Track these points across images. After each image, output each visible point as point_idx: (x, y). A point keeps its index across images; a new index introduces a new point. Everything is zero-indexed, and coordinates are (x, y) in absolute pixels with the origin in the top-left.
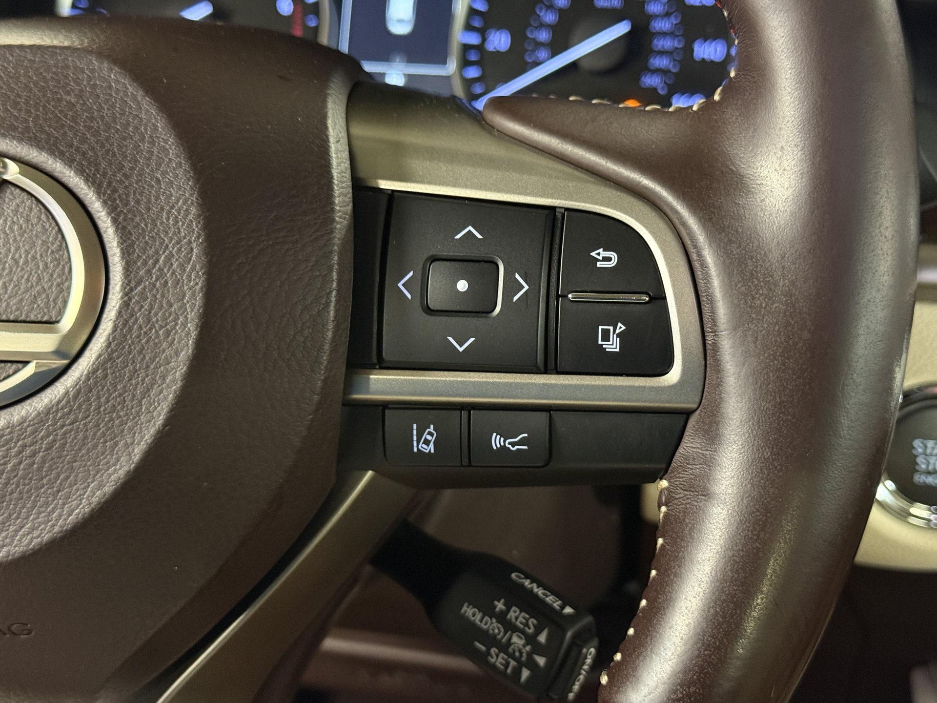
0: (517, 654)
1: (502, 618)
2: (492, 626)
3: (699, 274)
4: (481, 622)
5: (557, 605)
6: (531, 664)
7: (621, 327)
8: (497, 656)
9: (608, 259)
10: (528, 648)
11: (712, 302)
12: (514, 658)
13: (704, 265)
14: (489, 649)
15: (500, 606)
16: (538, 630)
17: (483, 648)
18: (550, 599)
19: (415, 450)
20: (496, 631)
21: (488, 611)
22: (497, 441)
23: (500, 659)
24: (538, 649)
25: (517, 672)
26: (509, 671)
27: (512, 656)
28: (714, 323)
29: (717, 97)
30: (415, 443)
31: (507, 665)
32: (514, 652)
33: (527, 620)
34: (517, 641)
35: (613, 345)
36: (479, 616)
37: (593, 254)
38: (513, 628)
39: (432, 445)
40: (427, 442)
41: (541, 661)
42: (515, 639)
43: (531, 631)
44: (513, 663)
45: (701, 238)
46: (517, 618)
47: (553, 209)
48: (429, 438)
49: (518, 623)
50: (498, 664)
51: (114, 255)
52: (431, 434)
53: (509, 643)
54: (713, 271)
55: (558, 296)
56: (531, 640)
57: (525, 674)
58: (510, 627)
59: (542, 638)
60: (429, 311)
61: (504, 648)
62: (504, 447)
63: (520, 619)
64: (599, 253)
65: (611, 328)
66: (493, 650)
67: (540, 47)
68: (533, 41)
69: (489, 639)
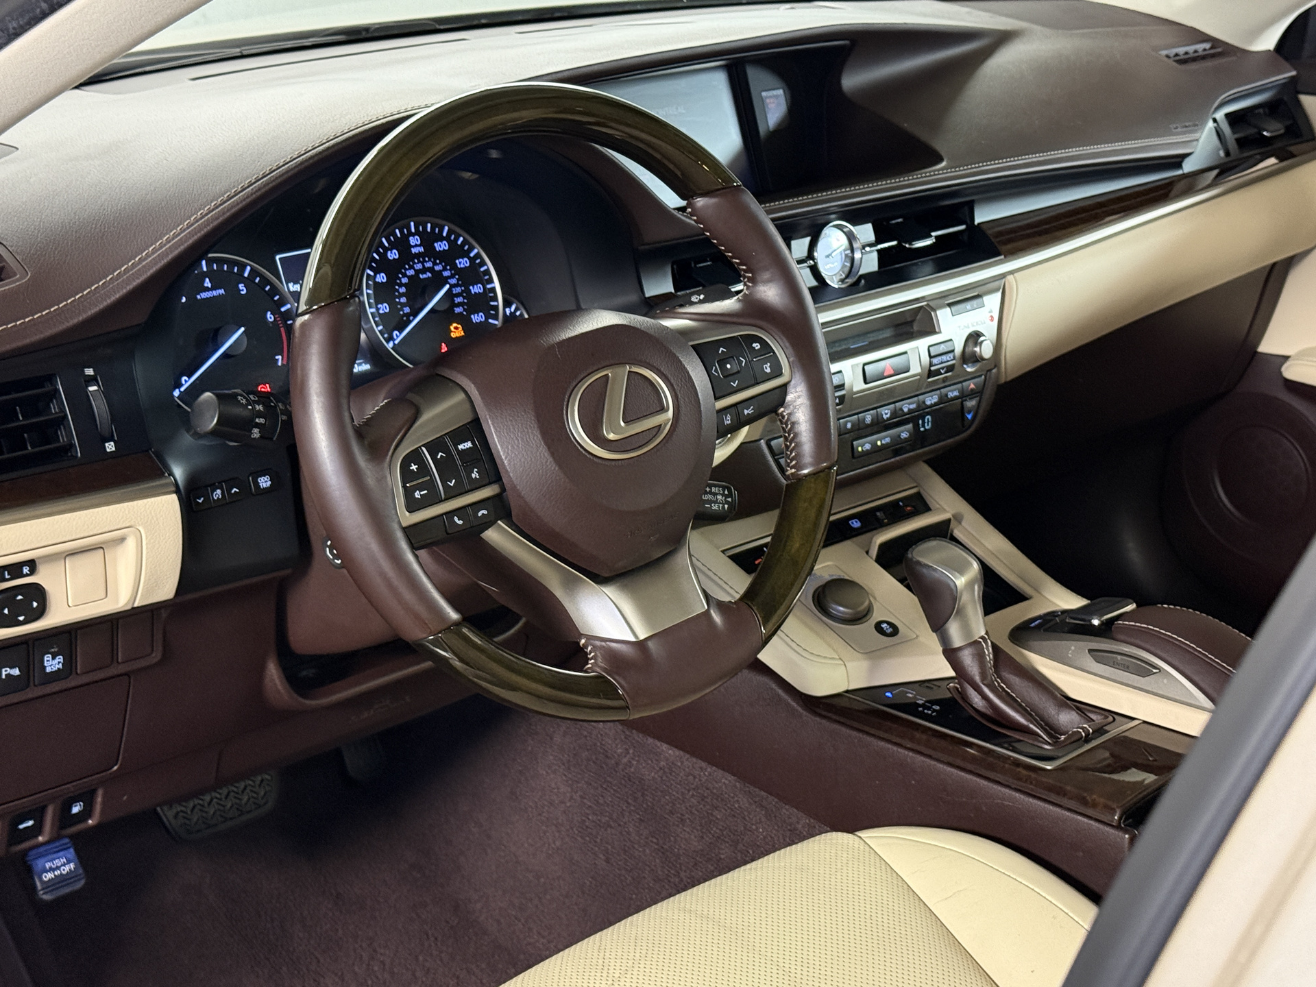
1: (710, 493)
2: (710, 497)
3: (780, 342)
4: (705, 497)
6: (727, 502)
7: (769, 364)
9: (757, 346)
10: (724, 498)
11: (787, 348)
12: (721, 503)
13: (780, 339)
15: (708, 489)
16: (724, 491)
17: (709, 506)
19: (725, 424)
21: (705, 493)
22: (746, 412)
23: (716, 506)
25: (723, 507)
30: (725, 422)
31: (719, 507)
33: (719, 489)
34: (719, 497)
35: (768, 370)
37: (753, 345)
39: (730, 421)
40: (728, 420)
41: (730, 500)
42: (718, 497)
43: (722, 492)
44: (721, 505)
46: (715, 490)
48: (728, 418)
53: (717, 499)
55: (751, 361)
56: (723, 495)
57: (726, 506)
58: (715, 494)
59: (726, 492)
60: (724, 377)
61: (716, 502)
62: (748, 414)
65: (767, 365)
66: (713, 505)
67: (403, 305)
68: (400, 303)
69: (710, 502)
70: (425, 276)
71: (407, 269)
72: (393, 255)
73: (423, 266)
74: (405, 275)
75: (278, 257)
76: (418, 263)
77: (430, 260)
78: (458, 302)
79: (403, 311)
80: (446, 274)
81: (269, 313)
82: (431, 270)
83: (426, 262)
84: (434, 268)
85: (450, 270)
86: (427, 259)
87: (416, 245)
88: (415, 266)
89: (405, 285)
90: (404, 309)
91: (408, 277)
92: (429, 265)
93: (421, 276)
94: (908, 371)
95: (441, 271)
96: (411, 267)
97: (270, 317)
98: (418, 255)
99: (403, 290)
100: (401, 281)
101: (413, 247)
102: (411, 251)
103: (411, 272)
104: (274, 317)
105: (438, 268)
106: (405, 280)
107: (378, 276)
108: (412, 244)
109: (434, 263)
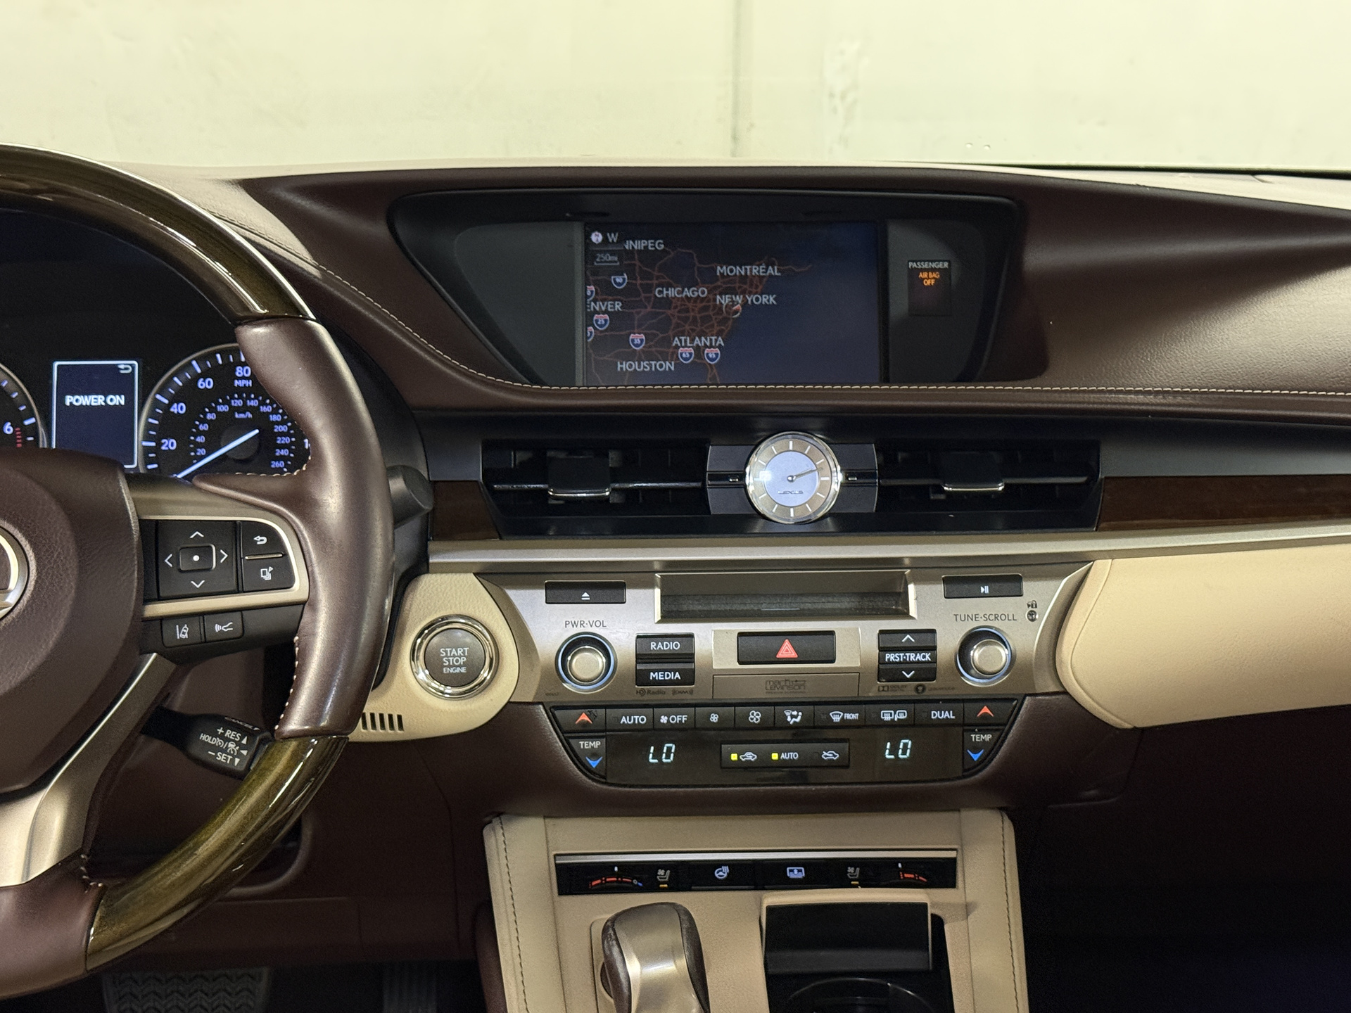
0: (232, 752)
1: (222, 737)
2: (217, 742)
3: (303, 543)
4: (211, 741)
5: (250, 727)
6: (239, 755)
7: (271, 569)
8: (221, 756)
9: (261, 540)
10: (238, 748)
11: (309, 553)
12: (230, 755)
13: (304, 538)
14: (216, 753)
15: (220, 731)
16: (242, 738)
17: (214, 754)
18: (246, 725)
19: (178, 638)
20: (220, 744)
21: (214, 735)
22: (218, 628)
23: (223, 757)
24: (242, 747)
25: (232, 761)
26: (228, 762)
27: (228, 754)
28: (311, 561)
29: (304, 469)
30: (178, 634)
31: (226, 760)
32: (230, 751)
33: (236, 735)
34: (232, 746)
35: (268, 577)
36: (210, 738)
37: (255, 539)
38: (229, 740)
39: (186, 635)
40: (184, 633)
41: (245, 752)
42: (230, 745)
43: (238, 740)
44: (230, 757)
45: (302, 527)
46: (230, 735)
47: (235, 521)
48: (185, 631)
49: (231, 737)
50: (222, 760)
51: (31, 556)
52: (185, 629)
53: (227, 748)
54: (308, 540)
55: (241, 558)
56: (238, 743)
57: (237, 760)
58: (227, 740)
59: (244, 741)
60: (181, 571)
61: (224, 751)
62: (221, 630)
63: (232, 735)
64: (258, 538)
65: (266, 570)
66: (219, 754)
67: (200, 445)
68: (194, 442)
69: (216, 749)
70: (242, 416)
71: (220, 404)
72: (206, 384)
73: (245, 403)
74: (213, 410)
75: (56, 364)
76: (237, 399)
77: (256, 398)
78: (281, 456)
79: (196, 452)
80: (274, 418)
81: (9, 424)
82: (254, 410)
83: (250, 399)
84: (259, 409)
85: (282, 415)
86: (253, 396)
87: (244, 378)
88: (233, 401)
89: (210, 422)
90: (199, 450)
91: (218, 413)
92: (254, 403)
93: (237, 416)
94: (833, 661)
95: (268, 414)
96: (226, 402)
97: (8, 429)
98: (240, 390)
99: (204, 427)
100: (205, 416)
101: (239, 379)
102: (234, 383)
103: (223, 408)
104: (14, 430)
105: (268, 409)
106: (211, 416)
107: (175, 405)
108: (237, 374)
109: (263, 403)
